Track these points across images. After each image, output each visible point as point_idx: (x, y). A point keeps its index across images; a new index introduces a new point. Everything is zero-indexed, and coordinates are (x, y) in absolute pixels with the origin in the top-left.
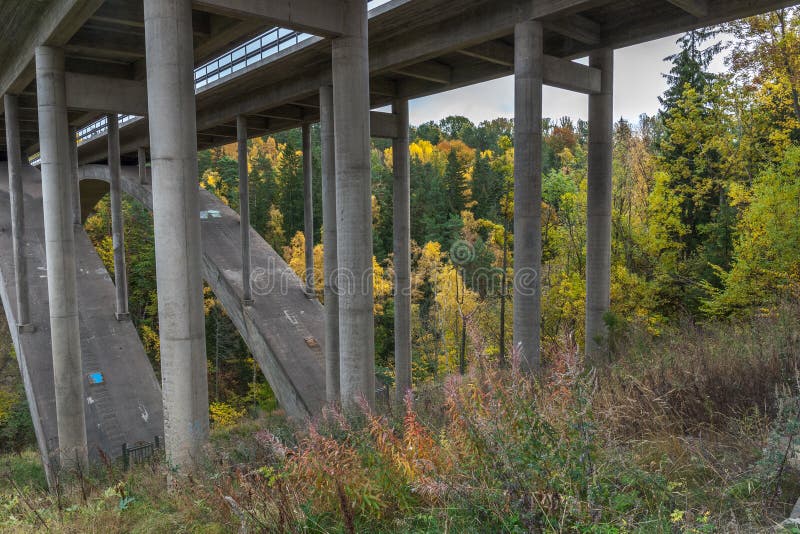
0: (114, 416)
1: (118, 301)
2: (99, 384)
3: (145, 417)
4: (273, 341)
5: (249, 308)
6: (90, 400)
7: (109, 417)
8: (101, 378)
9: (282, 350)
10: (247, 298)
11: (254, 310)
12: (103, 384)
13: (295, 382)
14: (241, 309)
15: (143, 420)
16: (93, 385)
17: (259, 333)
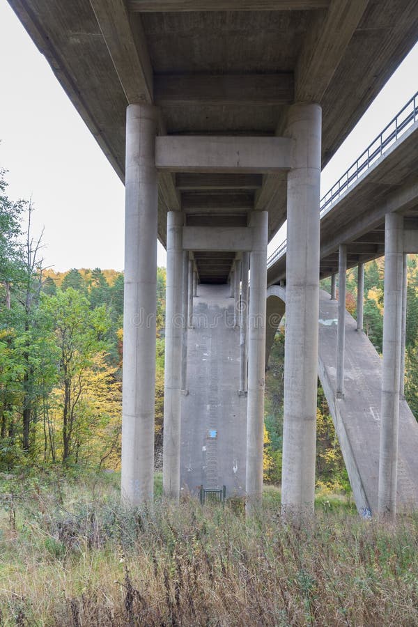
0: (215, 463)
1: (240, 382)
2: (213, 439)
3: (235, 469)
4: (352, 431)
5: (340, 400)
6: (204, 448)
7: (212, 463)
8: (215, 434)
9: (357, 442)
10: (339, 392)
11: (343, 403)
12: (216, 439)
13: (362, 472)
14: (334, 401)
15: (233, 471)
16: (209, 438)
17: (343, 422)
